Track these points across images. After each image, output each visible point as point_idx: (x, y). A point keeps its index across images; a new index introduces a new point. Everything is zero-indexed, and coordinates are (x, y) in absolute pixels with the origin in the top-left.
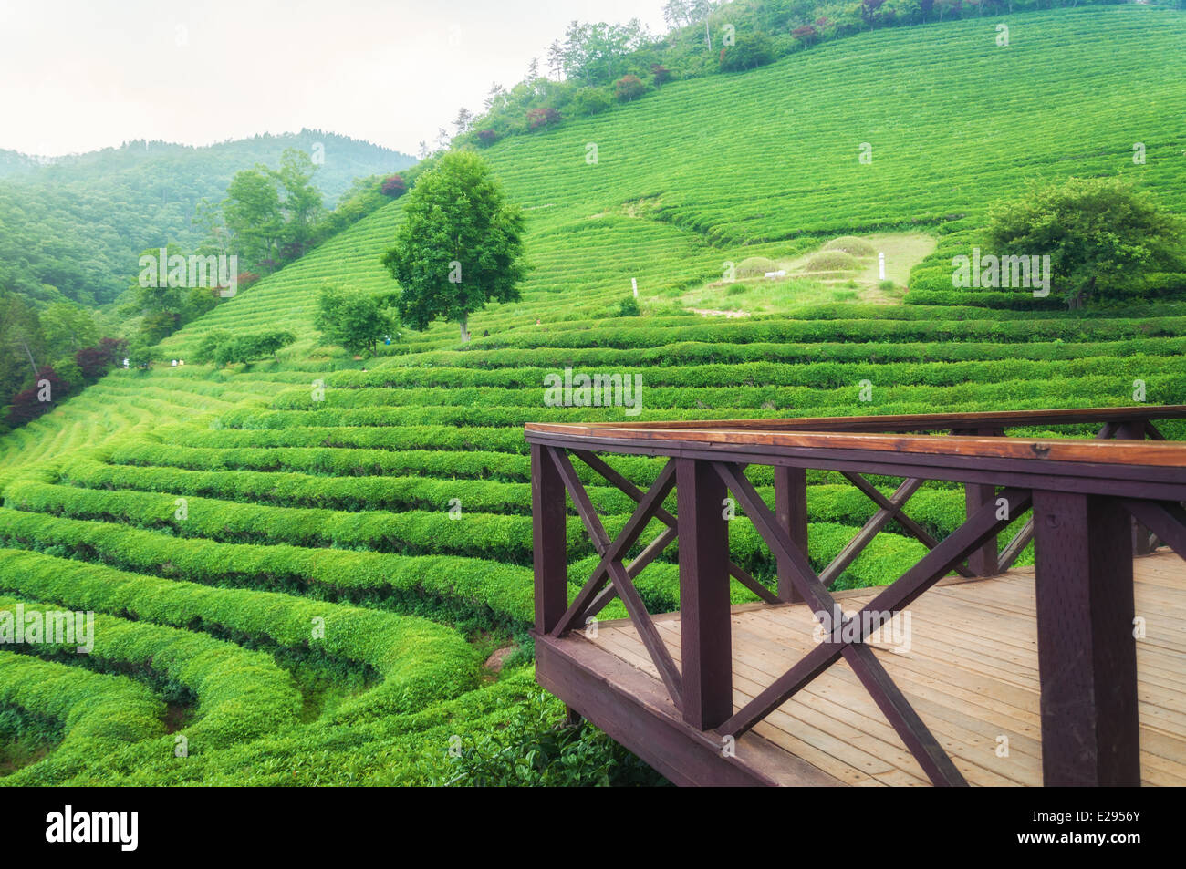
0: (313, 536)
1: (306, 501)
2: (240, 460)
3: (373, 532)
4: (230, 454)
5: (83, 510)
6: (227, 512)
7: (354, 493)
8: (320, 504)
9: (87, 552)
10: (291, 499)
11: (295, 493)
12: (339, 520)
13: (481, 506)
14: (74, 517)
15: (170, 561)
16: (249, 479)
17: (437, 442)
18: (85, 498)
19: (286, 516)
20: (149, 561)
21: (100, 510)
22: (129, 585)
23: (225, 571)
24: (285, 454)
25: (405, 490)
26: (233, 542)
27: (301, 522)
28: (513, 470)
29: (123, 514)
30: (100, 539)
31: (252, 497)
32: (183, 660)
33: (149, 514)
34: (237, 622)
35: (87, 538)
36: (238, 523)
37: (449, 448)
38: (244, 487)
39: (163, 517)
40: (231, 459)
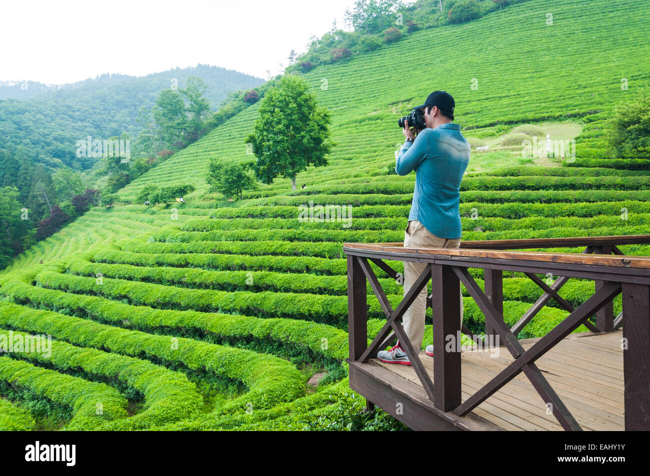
0: (207, 306)
1: (203, 285)
2: (165, 261)
3: (242, 304)
4: (159, 257)
5: (78, 289)
6: (159, 291)
7: (230, 281)
8: (211, 287)
9: (82, 313)
10: (194, 284)
11: (197, 280)
12: (222, 297)
13: (305, 289)
14: (74, 292)
15: (127, 319)
16: (171, 272)
17: (279, 251)
18: (80, 282)
19: (192, 294)
20: (115, 318)
21: (88, 289)
22: (105, 332)
23: (158, 325)
24: (191, 257)
25: (260, 279)
26: (162, 309)
27: (201, 297)
28: (324, 268)
29: (101, 291)
30: (88, 305)
31: (172, 283)
32: (136, 375)
33: (115, 292)
34: (165, 355)
35: (81, 305)
36: (165, 297)
37: (285, 255)
38: (168, 277)
39: (123, 293)
40: (160, 260)
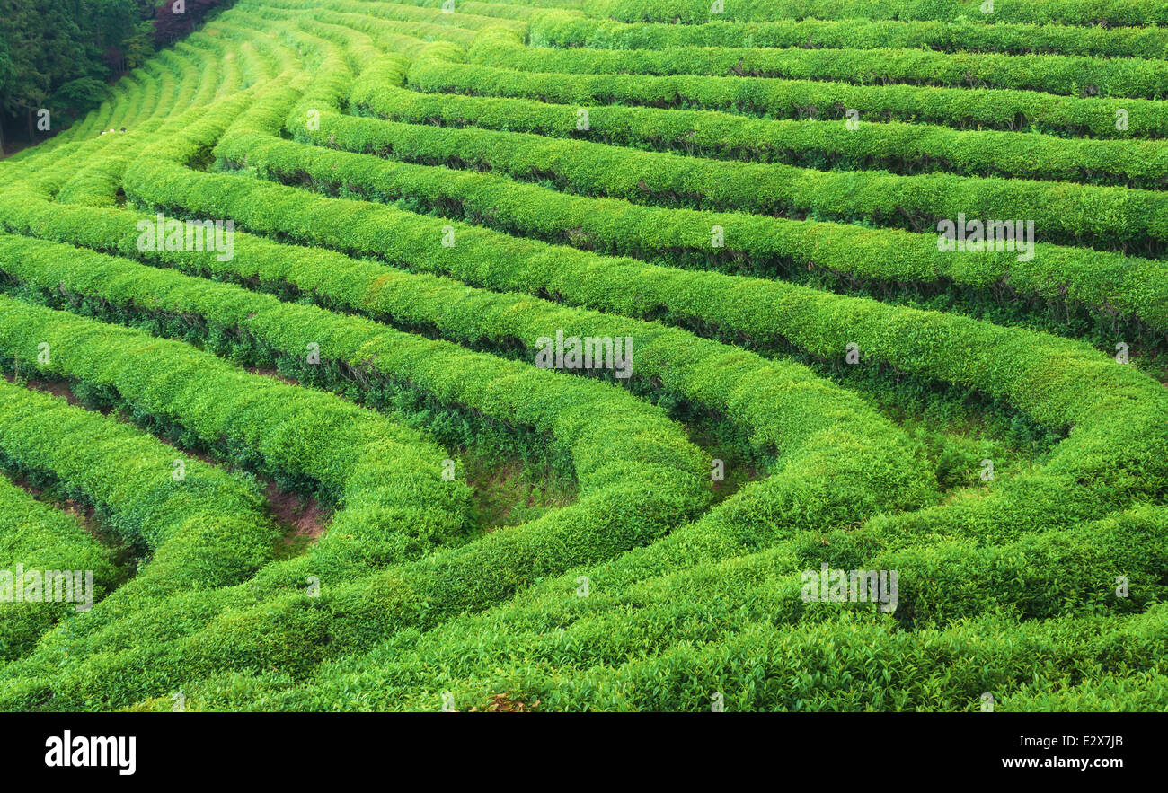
0: (777, 203)
1: (743, 152)
2: (619, 91)
3: (878, 201)
4: (602, 83)
5: (422, 151)
6: (637, 163)
7: (822, 142)
8: (764, 157)
9: (452, 207)
10: (718, 149)
11: (725, 140)
12: (812, 182)
13: (1038, 171)
14: (408, 160)
15: (579, 226)
16: (650, 119)
17: (921, 73)
18: (421, 136)
19: (734, 173)
20: (550, 225)
21: (446, 153)
22: (544, 257)
23: (668, 245)
24: (689, 83)
25: (906, 142)
27: (760, 180)
28: (1069, 118)
29: (480, 161)
30: (469, 192)
31: (657, 144)
32: (680, 364)
33: (520, 161)
34: (731, 315)
35: (451, 190)
36: (661, 178)
37: (939, 83)
38: (645, 129)
39: (542, 166)
40: (605, 89)
